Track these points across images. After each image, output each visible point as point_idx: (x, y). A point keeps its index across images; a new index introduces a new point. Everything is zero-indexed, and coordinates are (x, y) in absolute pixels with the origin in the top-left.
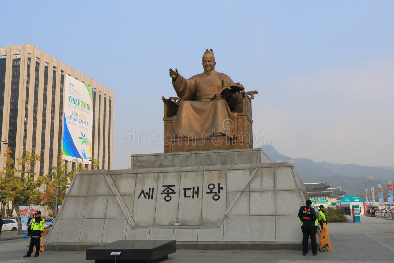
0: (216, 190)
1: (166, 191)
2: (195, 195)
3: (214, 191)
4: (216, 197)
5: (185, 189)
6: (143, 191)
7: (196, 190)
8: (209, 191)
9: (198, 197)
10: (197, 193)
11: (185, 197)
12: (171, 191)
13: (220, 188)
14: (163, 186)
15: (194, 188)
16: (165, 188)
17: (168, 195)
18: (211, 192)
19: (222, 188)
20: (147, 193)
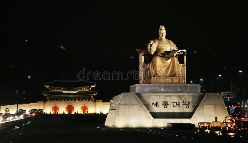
0: (187, 103)
1: (164, 104)
2: (178, 105)
3: (186, 104)
4: (187, 107)
5: (173, 103)
6: (153, 103)
7: (178, 103)
8: (184, 104)
9: (179, 107)
10: (179, 104)
11: (173, 106)
12: (166, 103)
13: (189, 103)
14: (163, 101)
15: (177, 102)
16: (164, 102)
17: (165, 105)
18: (185, 105)
19: (190, 103)
20: (155, 104)
